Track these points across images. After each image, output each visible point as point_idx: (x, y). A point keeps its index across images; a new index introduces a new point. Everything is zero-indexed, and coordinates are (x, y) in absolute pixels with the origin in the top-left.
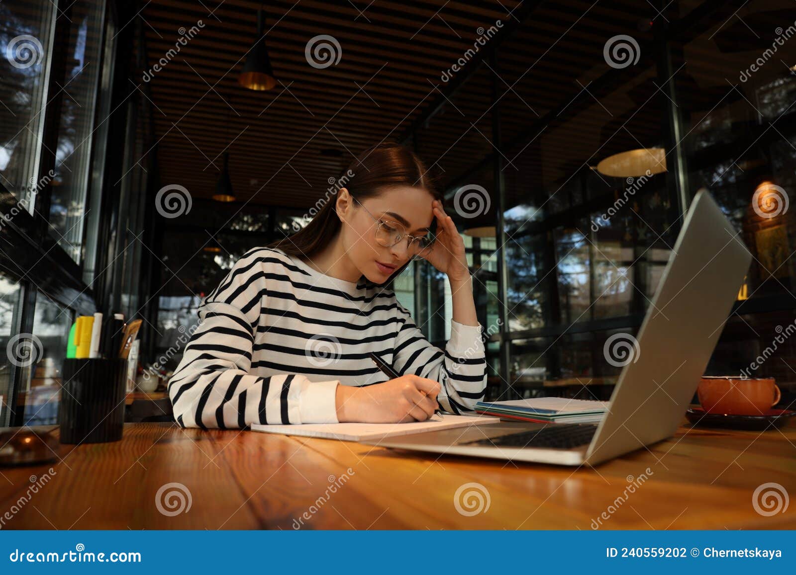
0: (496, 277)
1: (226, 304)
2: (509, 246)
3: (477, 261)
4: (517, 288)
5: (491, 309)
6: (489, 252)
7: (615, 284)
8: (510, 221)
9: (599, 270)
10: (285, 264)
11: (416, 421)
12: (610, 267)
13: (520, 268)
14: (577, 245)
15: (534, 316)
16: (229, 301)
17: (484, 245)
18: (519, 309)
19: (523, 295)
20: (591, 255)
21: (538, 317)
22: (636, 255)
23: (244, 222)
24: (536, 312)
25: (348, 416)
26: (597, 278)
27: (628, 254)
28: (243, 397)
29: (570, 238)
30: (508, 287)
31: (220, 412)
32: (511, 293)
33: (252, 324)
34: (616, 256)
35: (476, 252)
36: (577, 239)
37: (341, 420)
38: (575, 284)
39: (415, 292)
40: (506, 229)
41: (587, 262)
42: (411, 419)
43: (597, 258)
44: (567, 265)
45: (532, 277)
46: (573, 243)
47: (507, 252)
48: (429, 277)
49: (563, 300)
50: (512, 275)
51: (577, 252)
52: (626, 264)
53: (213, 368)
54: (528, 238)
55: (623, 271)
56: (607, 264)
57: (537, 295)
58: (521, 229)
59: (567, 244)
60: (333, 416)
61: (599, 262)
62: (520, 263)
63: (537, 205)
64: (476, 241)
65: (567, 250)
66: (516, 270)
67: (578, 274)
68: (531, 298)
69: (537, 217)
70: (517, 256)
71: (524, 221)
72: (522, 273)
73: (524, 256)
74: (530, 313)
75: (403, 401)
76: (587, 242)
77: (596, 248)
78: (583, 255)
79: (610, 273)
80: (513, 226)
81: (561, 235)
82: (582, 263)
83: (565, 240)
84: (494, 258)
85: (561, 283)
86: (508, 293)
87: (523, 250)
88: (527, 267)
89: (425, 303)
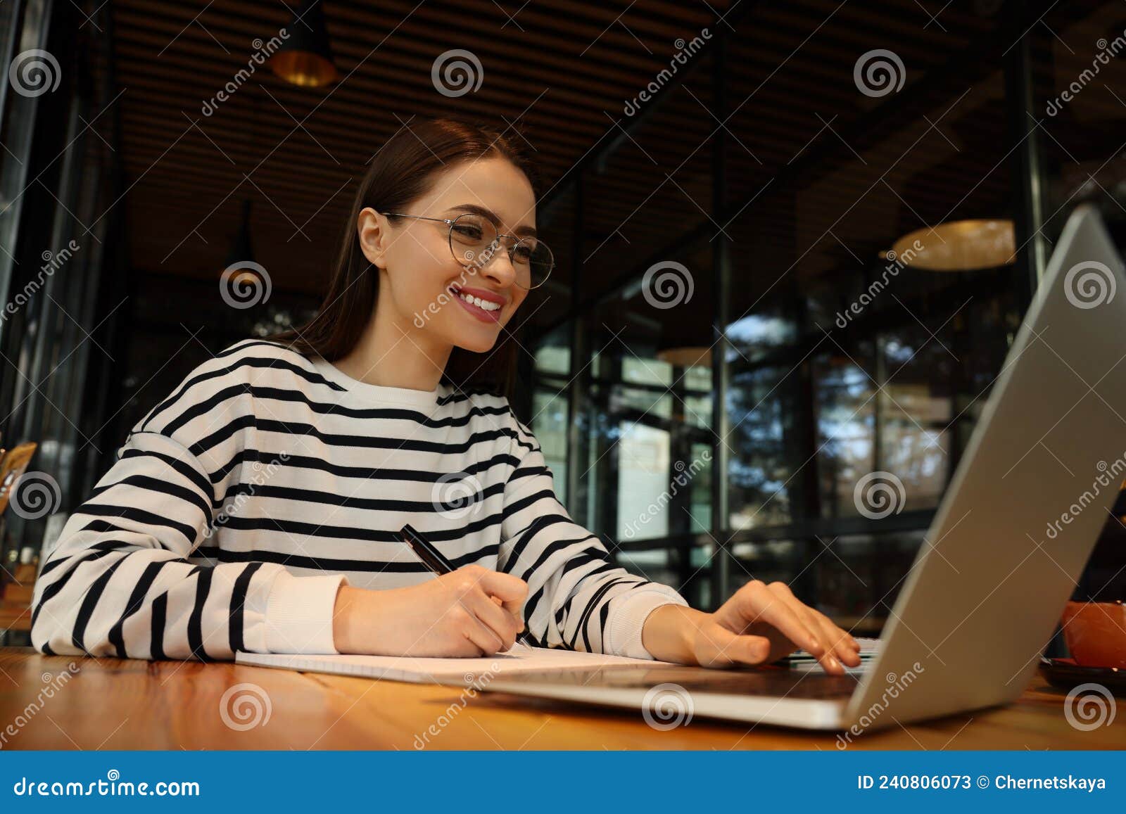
0: (709, 437)
1: (162, 436)
2: (734, 385)
3: (678, 408)
4: (746, 460)
5: (700, 496)
6: (698, 395)
7: (916, 459)
8: (738, 343)
9: (890, 434)
10: (298, 370)
11: (483, 654)
12: (910, 430)
13: (755, 425)
14: (855, 391)
15: (775, 509)
16: (168, 431)
17: (690, 383)
18: (746, 496)
19: (757, 473)
20: (877, 407)
21: (781, 511)
22: (955, 410)
23: (275, 324)
24: (778, 503)
25: (354, 642)
26: (885, 450)
27: (941, 409)
28: (161, 604)
29: (842, 376)
30: (731, 456)
31: (116, 635)
32: (735, 468)
33: (210, 475)
34: (919, 411)
35: (679, 393)
36: (853, 379)
37: (343, 648)
38: (848, 457)
39: (568, 461)
40: (730, 356)
41: (870, 421)
42: (473, 651)
43: (886, 413)
44: (835, 422)
45: (773, 442)
46: (846, 387)
47: (730, 397)
48: (594, 434)
49: (825, 484)
50: (739, 436)
51: (855, 402)
52: (936, 426)
53: (106, 548)
54: (767, 373)
55: (932, 440)
56: (905, 423)
57: (780, 472)
58: (757, 357)
59: (835, 387)
60: (327, 642)
61: (889, 421)
62: (753, 416)
63: (786, 316)
64: (678, 372)
65: (835, 398)
66: (747, 428)
67: (852, 439)
68: (771, 478)
69: (786, 337)
70: (746, 404)
71: (764, 344)
72: (757, 435)
73: (760, 403)
74: (768, 503)
75: (457, 611)
76: (872, 385)
77: (886, 396)
78: (862, 408)
79: (907, 441)
80: (745, 350)
81: (826, 370)
82: (860, 420)
83: (832, 381)
84: (706, 406)
85: (824, 454)
86: (731, 468)
87: (759, 394)
88: (764, 424)
89: (584, 481)
